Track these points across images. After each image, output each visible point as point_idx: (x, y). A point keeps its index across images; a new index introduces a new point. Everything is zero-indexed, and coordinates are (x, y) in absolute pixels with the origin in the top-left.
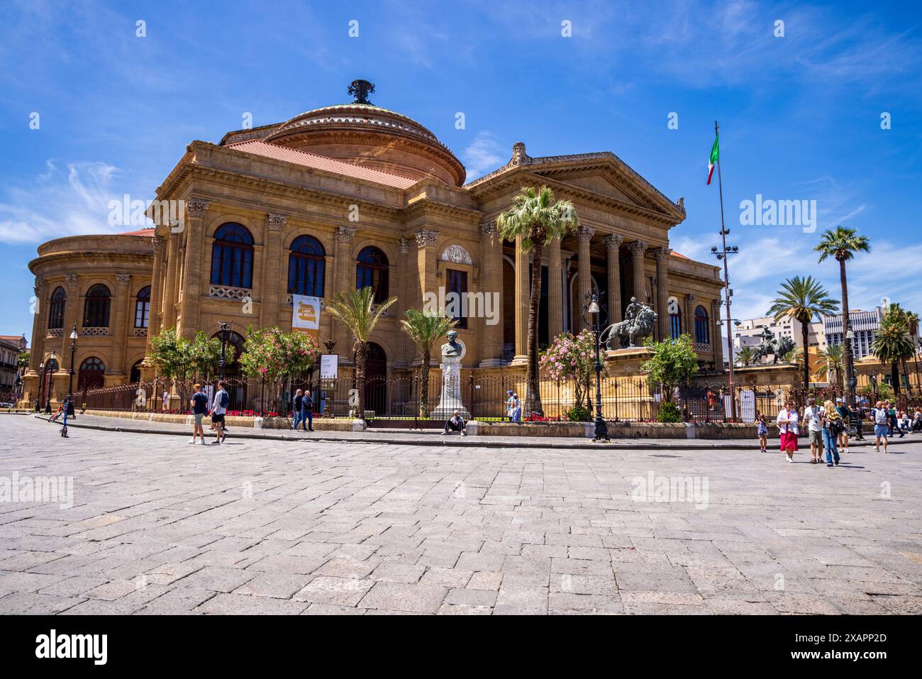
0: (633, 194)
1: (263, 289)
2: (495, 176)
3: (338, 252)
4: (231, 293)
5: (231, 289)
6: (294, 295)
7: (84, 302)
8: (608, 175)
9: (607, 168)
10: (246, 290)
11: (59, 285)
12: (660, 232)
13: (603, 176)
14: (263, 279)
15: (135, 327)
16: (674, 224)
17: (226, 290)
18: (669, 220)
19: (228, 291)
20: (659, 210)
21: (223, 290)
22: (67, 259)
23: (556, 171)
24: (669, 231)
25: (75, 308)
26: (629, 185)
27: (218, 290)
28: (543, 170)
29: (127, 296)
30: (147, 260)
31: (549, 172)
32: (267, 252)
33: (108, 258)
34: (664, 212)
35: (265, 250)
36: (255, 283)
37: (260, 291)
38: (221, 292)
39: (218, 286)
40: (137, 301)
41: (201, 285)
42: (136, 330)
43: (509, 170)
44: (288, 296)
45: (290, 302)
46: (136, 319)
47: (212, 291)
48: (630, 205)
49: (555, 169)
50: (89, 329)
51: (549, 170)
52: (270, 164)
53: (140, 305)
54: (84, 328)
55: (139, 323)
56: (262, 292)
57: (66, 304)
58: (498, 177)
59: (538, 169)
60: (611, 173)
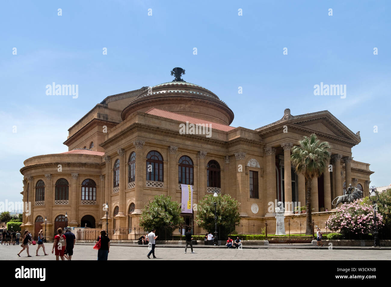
0: (335, 130)
1: (168, 182)
2: (274, 125)
3: (199, 164)
4: (155, 184)
5: (155, 182)
6: (181, 185)
7: (55, 188)
8: (325, 122)
9: (325, 119)
10: (161, 182)
11: (40, 179)
12: (348, 149)
13: (322, 123)
14: (168, 178)
15: (82, 200)
16: (354, 145)
17: (153, 183)
18: (352, 143)
19: (154, 183)
20: (348, 138)
21: (152, 183)
22: (45, 166)
23: (303, 122)
24: (352, 148)
25: (50, 191)
26: (335, 127)
27: (150, 183)
28: (297, 122)
29: (77, 184)
30: (86, 166)
31: (300, 122)
32: (170, 164)
33: (67, 166)
34: (350, 139)
35: (169, 163)
36: (165, 179)
37: (167, 183)
38: (151, 184)
39: (149, 181)
40: (82, 187)
41: (143, 181)
42: (82, 201)
43: (282, 122)
44: (179, 185)
45: (180, 188)
46: (82, 195)
47: (147, 184)
48: (336, 137)
49: (302, 121)
50: (59, 201)
51: (300, 121)
52: (169, 122)
53: (83, 188)
54: (56, 201)
55: (83, 198)
56: (169, 184)
57: (45, 189)
58: (275, 126)
59: (296, 121)
60: (327, 121)
